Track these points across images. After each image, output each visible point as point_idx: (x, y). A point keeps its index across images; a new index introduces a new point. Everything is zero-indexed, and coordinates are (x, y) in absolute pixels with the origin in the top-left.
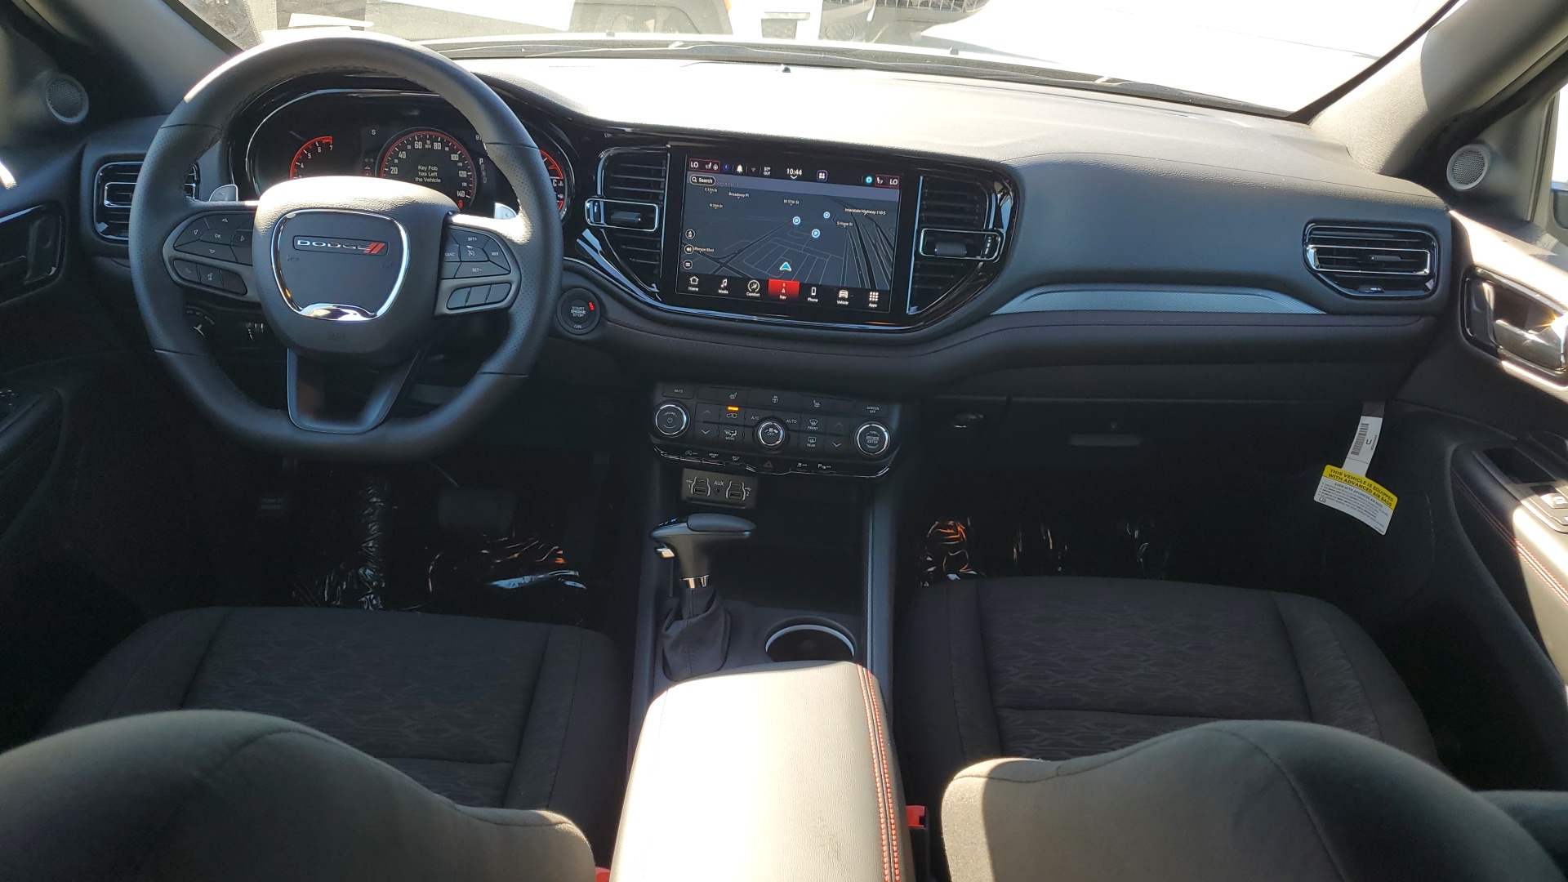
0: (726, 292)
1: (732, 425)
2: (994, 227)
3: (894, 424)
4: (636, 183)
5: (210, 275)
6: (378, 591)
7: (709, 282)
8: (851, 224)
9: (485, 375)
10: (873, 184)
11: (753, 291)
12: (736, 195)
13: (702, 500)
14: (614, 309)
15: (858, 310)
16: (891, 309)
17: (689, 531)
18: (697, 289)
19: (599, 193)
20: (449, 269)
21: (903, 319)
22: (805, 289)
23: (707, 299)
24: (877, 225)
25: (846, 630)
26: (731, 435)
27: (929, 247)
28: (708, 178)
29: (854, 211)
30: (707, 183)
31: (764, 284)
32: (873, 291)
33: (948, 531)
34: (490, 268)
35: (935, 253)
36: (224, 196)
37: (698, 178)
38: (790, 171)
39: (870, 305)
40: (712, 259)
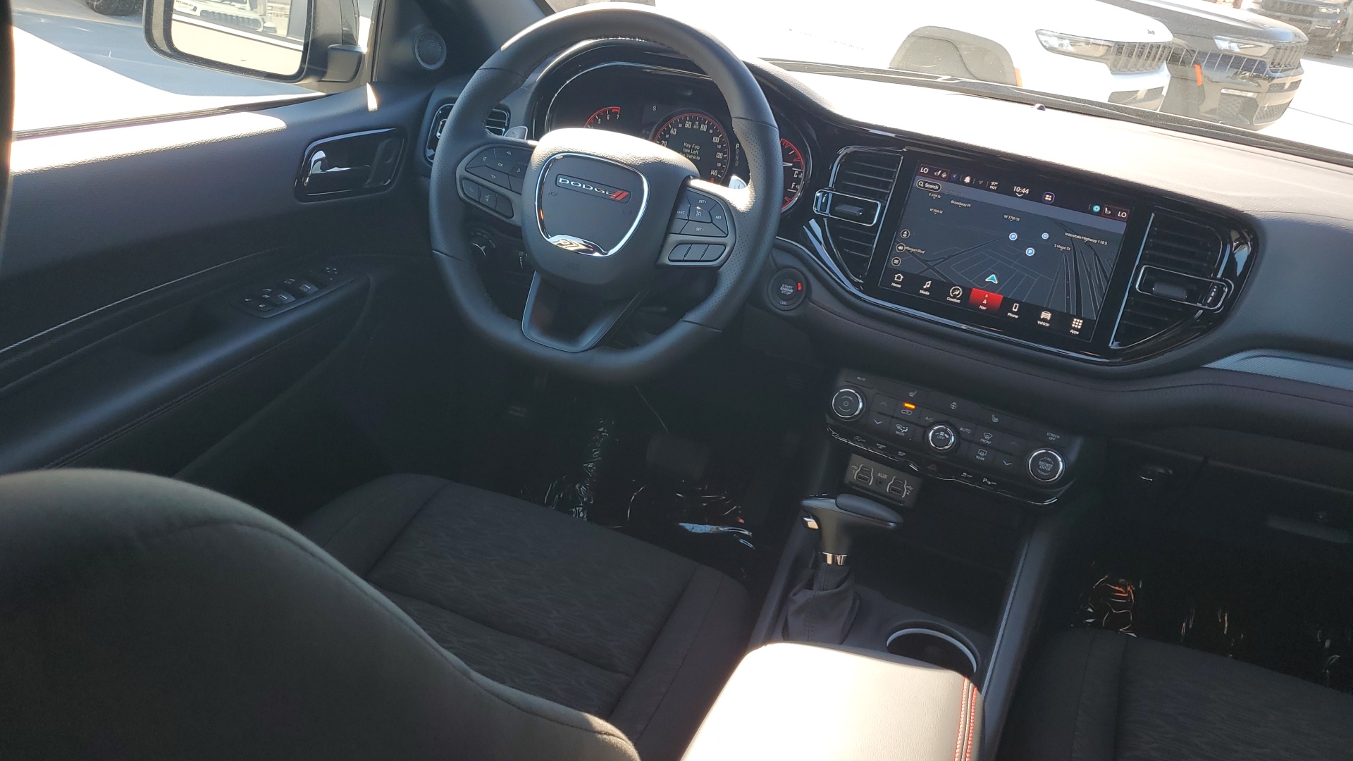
0: (927, 293)
1: (905, 421)
2: (1222, 276)
3: (1073, 456)
4: (868, 182)
5: (487, 197)
6: (587, 507)
7: (913, 281)
8: (1068, 249)
9: (686, 323)
10: (1100, 214)
11: (954, 297)
12: (958, 203)
13: (863, 488)
14: (818, 292)
15: (1058, 334)
16: (1094, 339)
17: (836, 507)
18: (900, 286)
19: (830, 186)
20: (678, 225)
21: (1105, 352)
22: (1007, 303)
23: (908, 296)
24: (1095, 253)
25: (971, 644)
26: (902, 430)
27: (1146, 285)
28: (935, 185)
29: (1074, 236)
30: (932, 189)
31: (967, 291)
32: (1078, 318)
33: (1117, 588)
34: (711, 229)
35: (1151, 292)
36: (515, 134)
37: (925, 183)
38: (1017, 189)
39: (1072, 331)
40: (919, 259)
